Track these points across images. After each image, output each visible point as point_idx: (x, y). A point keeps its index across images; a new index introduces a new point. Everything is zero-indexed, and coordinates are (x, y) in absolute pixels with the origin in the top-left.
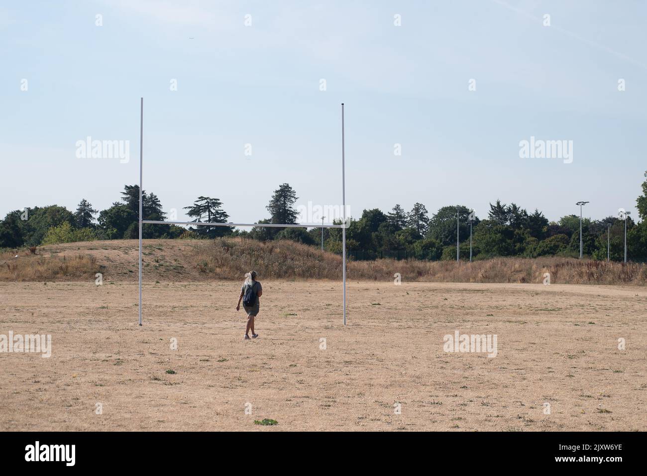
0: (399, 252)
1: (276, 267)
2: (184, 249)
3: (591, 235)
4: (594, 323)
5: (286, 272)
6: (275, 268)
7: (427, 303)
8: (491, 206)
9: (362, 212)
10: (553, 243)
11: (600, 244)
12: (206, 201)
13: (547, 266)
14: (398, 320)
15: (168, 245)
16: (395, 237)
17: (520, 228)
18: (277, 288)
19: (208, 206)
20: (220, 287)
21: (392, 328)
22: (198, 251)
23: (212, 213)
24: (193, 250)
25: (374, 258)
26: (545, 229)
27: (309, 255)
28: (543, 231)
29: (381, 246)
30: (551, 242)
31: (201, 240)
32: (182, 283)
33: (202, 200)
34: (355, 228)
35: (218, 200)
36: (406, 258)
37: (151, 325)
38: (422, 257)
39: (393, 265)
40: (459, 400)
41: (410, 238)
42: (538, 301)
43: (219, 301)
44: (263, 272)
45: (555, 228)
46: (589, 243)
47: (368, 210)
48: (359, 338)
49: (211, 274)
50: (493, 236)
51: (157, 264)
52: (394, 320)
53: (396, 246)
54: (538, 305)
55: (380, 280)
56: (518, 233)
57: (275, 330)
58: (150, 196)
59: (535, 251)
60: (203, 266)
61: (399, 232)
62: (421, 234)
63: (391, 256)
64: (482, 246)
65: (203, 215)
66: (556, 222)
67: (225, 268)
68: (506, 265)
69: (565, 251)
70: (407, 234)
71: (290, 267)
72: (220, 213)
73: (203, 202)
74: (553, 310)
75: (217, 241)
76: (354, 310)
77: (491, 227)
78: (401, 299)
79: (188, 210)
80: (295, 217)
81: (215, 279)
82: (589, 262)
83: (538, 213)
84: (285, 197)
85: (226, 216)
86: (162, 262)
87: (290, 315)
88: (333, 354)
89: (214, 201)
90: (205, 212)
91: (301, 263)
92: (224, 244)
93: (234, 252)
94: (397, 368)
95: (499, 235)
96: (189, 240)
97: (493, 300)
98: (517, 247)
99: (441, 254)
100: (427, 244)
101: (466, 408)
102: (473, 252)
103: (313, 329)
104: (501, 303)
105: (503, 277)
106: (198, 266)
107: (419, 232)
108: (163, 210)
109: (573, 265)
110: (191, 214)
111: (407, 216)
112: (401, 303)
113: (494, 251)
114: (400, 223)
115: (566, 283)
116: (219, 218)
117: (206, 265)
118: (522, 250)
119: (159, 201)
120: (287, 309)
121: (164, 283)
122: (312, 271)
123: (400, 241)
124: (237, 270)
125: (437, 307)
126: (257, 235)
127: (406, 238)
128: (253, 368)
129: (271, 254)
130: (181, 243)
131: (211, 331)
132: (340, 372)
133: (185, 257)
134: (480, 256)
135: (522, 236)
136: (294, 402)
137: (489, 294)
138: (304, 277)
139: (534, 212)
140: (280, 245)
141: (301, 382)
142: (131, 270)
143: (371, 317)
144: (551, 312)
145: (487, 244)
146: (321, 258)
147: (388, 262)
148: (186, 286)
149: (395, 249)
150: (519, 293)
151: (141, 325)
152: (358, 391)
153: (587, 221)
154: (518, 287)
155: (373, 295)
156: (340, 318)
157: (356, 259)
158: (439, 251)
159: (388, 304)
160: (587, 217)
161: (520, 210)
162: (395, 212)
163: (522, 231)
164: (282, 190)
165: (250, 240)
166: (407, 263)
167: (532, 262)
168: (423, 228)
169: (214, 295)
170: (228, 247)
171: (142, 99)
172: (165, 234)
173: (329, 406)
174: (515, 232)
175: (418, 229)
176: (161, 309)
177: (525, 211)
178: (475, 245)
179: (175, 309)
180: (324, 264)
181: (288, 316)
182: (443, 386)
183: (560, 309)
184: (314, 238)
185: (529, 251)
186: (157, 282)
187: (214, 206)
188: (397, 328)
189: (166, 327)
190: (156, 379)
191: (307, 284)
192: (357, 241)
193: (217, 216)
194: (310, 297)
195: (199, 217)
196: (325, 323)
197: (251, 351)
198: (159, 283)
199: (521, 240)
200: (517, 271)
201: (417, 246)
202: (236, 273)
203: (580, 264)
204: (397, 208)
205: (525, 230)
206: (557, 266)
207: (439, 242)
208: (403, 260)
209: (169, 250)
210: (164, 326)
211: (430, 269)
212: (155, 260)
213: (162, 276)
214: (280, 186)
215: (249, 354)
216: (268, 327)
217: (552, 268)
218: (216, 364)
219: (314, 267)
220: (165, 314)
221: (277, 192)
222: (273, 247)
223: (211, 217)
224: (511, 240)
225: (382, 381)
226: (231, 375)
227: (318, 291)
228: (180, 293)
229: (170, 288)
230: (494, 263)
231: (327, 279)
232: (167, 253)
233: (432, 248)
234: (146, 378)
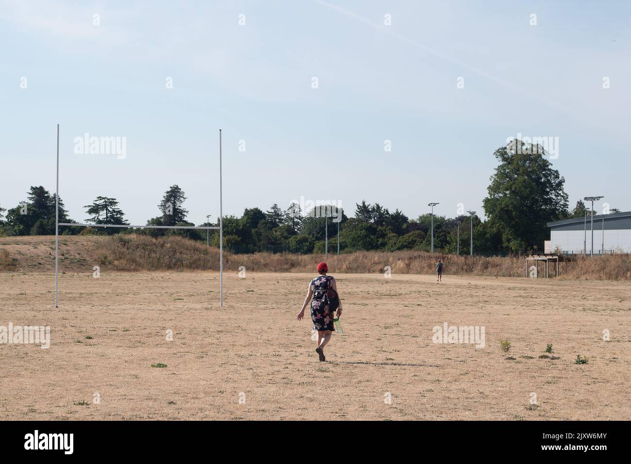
0: (275, 246)
1: (166, 259)
2: (86, 244)
3: (444, 232)
4: (421, 305)
5: (175, 264)
6: (166, 261)
7: (293, 290)
8: (358, 205)
9: (244, 211)
10: (411, 238)
11: (451, 239)
12: (104, 200)
13: (402, 259)
14: (266, 303)
15: (72, 241)
16: (273, 233)
17: (382, 225)
18: (167, 278)
19: (106, 205)
20: (119, 277)
21: (259, 309)
22: (99, 246)
23: (109, 211)
24: (94, 245)
25: (253, 253)
26: (405, 226)
27: (196, 250)
28: (403, 228)
29: (260, 240)
30: (409, 237)
31: (101, 236)
32: (84, 274)
33: (101, 199)
34: (237, 225)
35: (115, 199)
36: (281, 252)
37: (65, 307)
38: (296, 251)
39: (270, 258)
40: (293, 354)
41: (286, 234)
42: (384, 289)
43: (118, 289)
44: (155, 264)
45: (414, 225)
46: (442, 238)
47: (249, 209)
48: (231, 316)
49: (110, 266)
50: (359, 232)
51: (63, 257)
52: (262, 303)
53: (273, 240)
54: (384, 292)
55: (256, 271)
56: (380, 230)
57: (166, 311)
58: (53, 196)
59: (395, 245)
60: (103, 259)
61: (276, 229)
62: (296, 230)
63: (268, 249)
64: (348, 241)
65: (101, 213)
66: (415, 220)
67: (122, 261)
68: (367, 258)
69: (421, 246)
70: (284, 230)
71: (179, 260)
72: (117, 211)
73: (101, 202)
74: (395, 295)
75: (115, 237)
76: (231, 295)
77: (357, 225)
78: (272, 287)
79: (88, 209)
80: (184, 215)
81: (114, 270)
82: (438, 255)
83: (398, 212)
84: (175, 197)
85: (122, 214)
86: (67, 256)
87: (178, 299)
88: (209, 326)
89: (111, 200)
90: (103, 210)
91: (188, 257)
92: (121, 240)
93: (131, 247)
94: (255, 335)
95: (364, 231)
96: (90, 237)
97: (349, 287)
98: (380, 242)
99: (313, 248)
100: (301, 239)
101: (297, 358)
102: (341, 246)
103: (196, 310)
104: (355, 290)
105: (364, 268)
106: (99, 259)
107: (294, 229)
108: (65, 209)
109: (424, 258)
110: (90, 212)
111: (284, 214)
112: (271, 290)
113: (359, 246)
114: (277, 220)
115: (417, 274)
116: (115, 216)
117: (106, 258)
118: (384, 245)
119: (62, 201)
120: (175, 295)
121: (69, 274)
122: (198, 263)
123: (276, 237)
124: (133, 262)
125: (300, 293)
126: (150, 231)
127: (282, 234)
128: (149, 335)
129: (162, 248)
130: (84, 240)
131: (114, 312)
132: (213, 338)
133: (87, 251)
134: (347, 249)
135: (384, 232)
136: (179, 355)
137: (347, 282)
138: (191, 268)
139: (395, 211)
140: (170, 241)
141: (184, 344)
142: (40, 262)
143: (245, 301)
144: (394, 297)
145: (353, 239)
146: (206, 252)
147: (265, 255)
148: (89, 276)
149: (272, 243)
150: (372, 281)
151: (57, 307)
152: (224, 349)
153: (442, 219)
154: (373, 277)
155: (249, 283)
156: (219, 301)
157: (237, 253)
158: (312, 246)
159: (261, 291)
160: (443, 216)
161: (383, 209)
162: (273, 211)
163: (384, 228)
164: (172, 191)
165: (144, 236)
166: (281, 256)
167: (389, 255)
168: (298, 225)
169: (115, 284)
170: (124, 243)
171: (58, 125)
172: (67, 230)
173: (203, 357)
174: (378, 229)
175: (293, 226)
176: (70, 295)
177: (387, 210)
178: (343, 240)
179: (83, 295)
180: (208, 257)
181: (176, 300)
182: (285, 346)
183: (400, 294)
184: (201, 233)
185: (390, 245)
186: (64, 273)
187: (111, 205)
188: (263, 309)
189: (78, 309)
190: (79, 342)
191: (194, 274)
192: (239, 236)
193: (114, 214)
194: (196, 285)
195: (98, 215)
196: (206, 305)
197: (147, 325)
198: (65, 273)
199: (383, 236)
200: (376, 263)
201: (292, 240)
202: (132, 265)
203: (430, 257)
204: (275, 207)
205: (386, 227)
206: (410, 258)
207: (312, 237)
208: (278, 254)
209: (73, 245)
210: (76, 308)
211: (302, 261)
212: (61, 254)
213: (68, 268)
214: (171, 188)
215: (146, 326)
216: (160, 309)
217: (406, 260)
218: (121, 333)
219: (200, 260)
220: (74, 299)
221: (168, 192)
222: (164, 242)
223: (109, 215)
224: (374, 235)
225: (242, 343)
226: (134, 340)
227: (203, 280)
228: (85, 282)
229: (75, 278)
230: (357, 256)
231: (211, 270)
232: (71, 248)
233: (305, 242)
234: (71, 341)
